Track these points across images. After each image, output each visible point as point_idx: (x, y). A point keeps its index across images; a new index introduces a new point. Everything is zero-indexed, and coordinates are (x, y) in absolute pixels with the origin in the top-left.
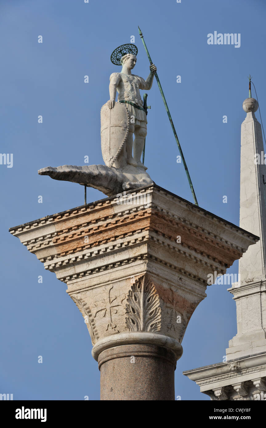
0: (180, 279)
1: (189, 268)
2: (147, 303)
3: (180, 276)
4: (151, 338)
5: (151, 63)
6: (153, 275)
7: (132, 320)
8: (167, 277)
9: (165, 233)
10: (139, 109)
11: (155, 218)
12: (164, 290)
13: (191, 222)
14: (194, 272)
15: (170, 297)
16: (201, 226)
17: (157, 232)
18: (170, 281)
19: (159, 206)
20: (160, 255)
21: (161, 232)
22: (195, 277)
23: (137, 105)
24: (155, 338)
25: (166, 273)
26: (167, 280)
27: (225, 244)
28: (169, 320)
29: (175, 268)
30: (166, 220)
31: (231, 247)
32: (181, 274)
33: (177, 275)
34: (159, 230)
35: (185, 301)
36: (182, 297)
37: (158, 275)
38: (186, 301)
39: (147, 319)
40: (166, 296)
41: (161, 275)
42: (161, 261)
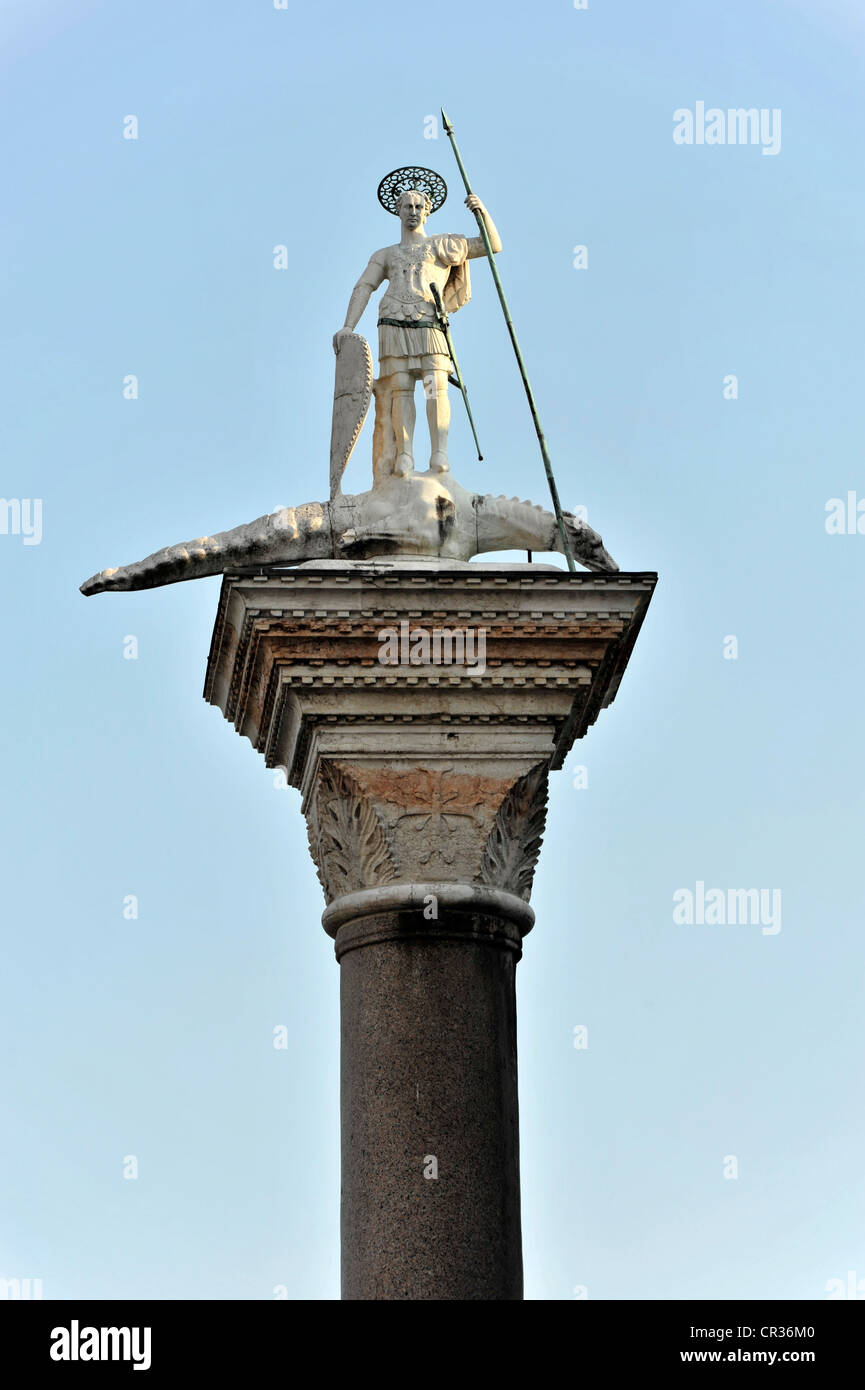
0: (451, 735)
1: (459, 706)
2: (355, 820)
3: (449, 730)
4: (373, 900)
5: (469, 192)
6: (344, 756)
7: (340, 867)
8: (399, 747)
9: (333, 656)
10: (416, 327)
11: (278, 637)
12: (400, 778)
13: (400, 608)
14: (484, 708)
15: (423, 787)
16: (441, 607)
17: (305, 662)
18: (409, 753)
19: (274, 610)
20: (350, 706)
21: (320, 660)
22: (493, 717)
23: (409, 320)
24: (380, 898)
25: (395, 738)
26: (398, 753)
27: (547, 621)
28: (425, 842)
29: (416, 719)
30: (318, 630)
31: (575, 623)
32: (447, 723)
33: (434, 729)
34: (308, 657)
35: (477, 783)
36: (469, 776)
37: (362, 752)
38: (486, 781)
39: (363, 858)
40: (408, 790)
41: (373, 748)
42: (359, 717)
